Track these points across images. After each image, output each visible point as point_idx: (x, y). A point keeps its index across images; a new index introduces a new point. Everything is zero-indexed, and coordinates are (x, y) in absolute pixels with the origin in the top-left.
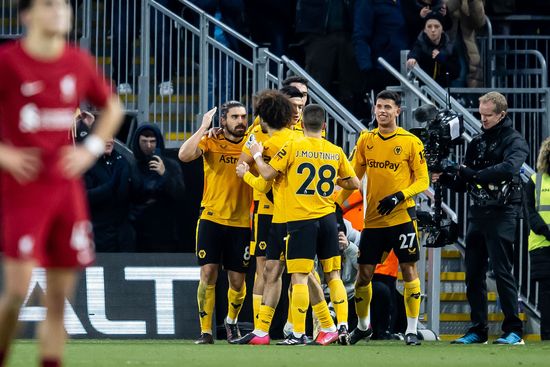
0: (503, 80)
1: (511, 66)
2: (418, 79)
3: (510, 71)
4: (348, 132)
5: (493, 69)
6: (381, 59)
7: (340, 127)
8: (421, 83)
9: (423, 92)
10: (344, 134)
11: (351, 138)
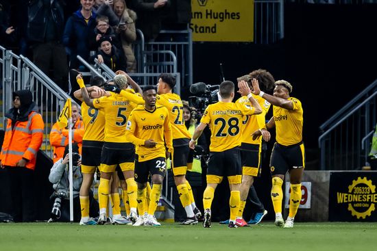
0: (151, 68)
1: (155, 60)
2: (101, 68)
3: (155, 63)
4: (59, 100)
5: (145, 62)
6: (78, 56)
7: (55, 97)
8: (103, 70)
9: (104, 76)
10: (57, 101)
11: (61, 103)
